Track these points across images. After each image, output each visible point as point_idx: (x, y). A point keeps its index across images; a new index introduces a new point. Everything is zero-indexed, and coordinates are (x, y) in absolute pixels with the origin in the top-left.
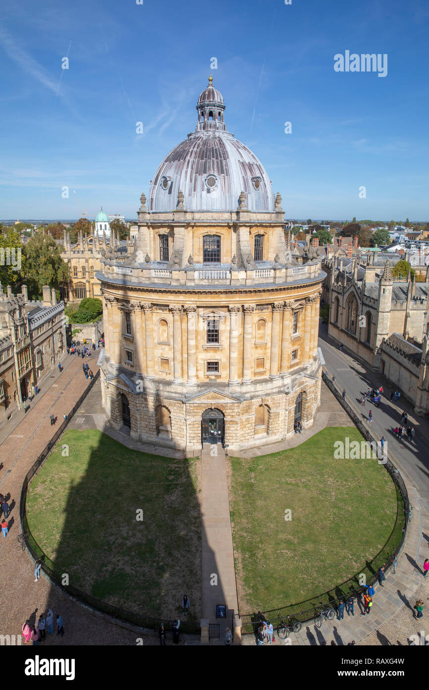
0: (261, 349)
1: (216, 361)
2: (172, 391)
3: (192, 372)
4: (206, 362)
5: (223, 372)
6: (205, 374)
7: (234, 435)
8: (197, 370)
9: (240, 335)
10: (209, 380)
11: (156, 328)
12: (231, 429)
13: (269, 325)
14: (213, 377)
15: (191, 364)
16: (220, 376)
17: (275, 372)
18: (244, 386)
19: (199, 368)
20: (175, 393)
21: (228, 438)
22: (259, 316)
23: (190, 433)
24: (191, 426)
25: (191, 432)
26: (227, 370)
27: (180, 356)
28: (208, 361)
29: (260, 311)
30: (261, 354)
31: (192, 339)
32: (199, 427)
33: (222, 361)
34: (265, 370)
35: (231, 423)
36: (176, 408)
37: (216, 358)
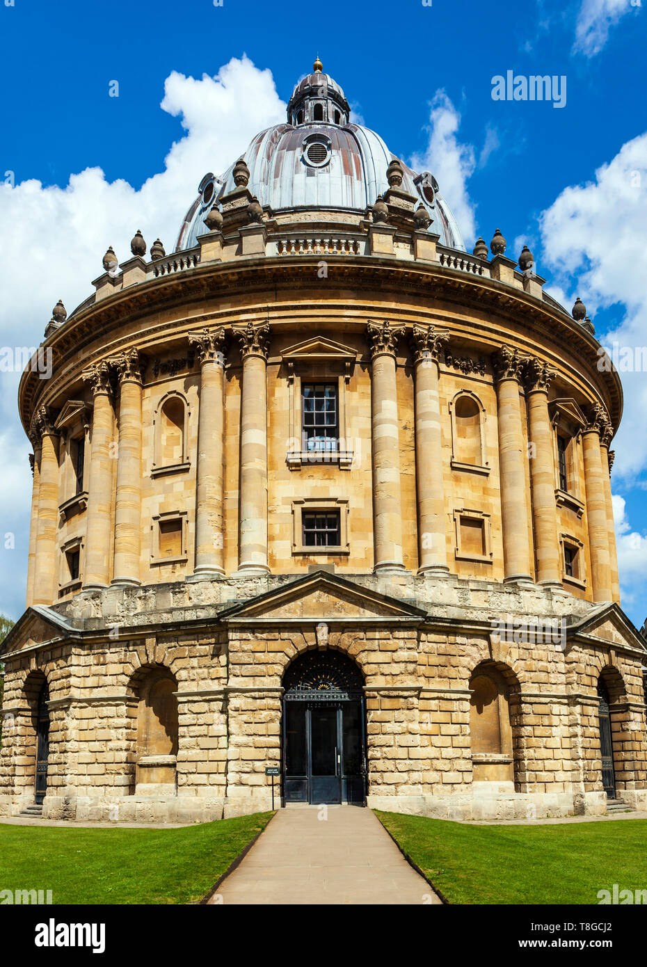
0: (473, 488)
1: (333, 504)
2: (188, 604)
3: (254, 534)
4: (298, 509)
5: (356, 542)
6: (297, 550)
7: (402, 753)
8: (270, 538)
9: (405, 428)
10: (310, 568)
11: (149, 431)
12: (388, 727)
13: (489, 421)
14: (322, 560)
15: (250, 509)
16: (347, 554)
17: (523, 564)
18: (427, 583)
19: (276, 530)
20: (196, 607)
21: (380, 765)
22: (457, 384)
23: (238, 746)
24: (245, 717)
25: (245, 739)
26: (366, 538)
27: (218, 488)
28: (307, 505)
29: (461, 373)
30: (473, 503)
31: (255, 426)
32: (272, 720)
33: (352, 505)
34: (487, 558)
35: (387, 703)
36: (195, 662)
37: (331, 496)
